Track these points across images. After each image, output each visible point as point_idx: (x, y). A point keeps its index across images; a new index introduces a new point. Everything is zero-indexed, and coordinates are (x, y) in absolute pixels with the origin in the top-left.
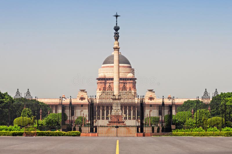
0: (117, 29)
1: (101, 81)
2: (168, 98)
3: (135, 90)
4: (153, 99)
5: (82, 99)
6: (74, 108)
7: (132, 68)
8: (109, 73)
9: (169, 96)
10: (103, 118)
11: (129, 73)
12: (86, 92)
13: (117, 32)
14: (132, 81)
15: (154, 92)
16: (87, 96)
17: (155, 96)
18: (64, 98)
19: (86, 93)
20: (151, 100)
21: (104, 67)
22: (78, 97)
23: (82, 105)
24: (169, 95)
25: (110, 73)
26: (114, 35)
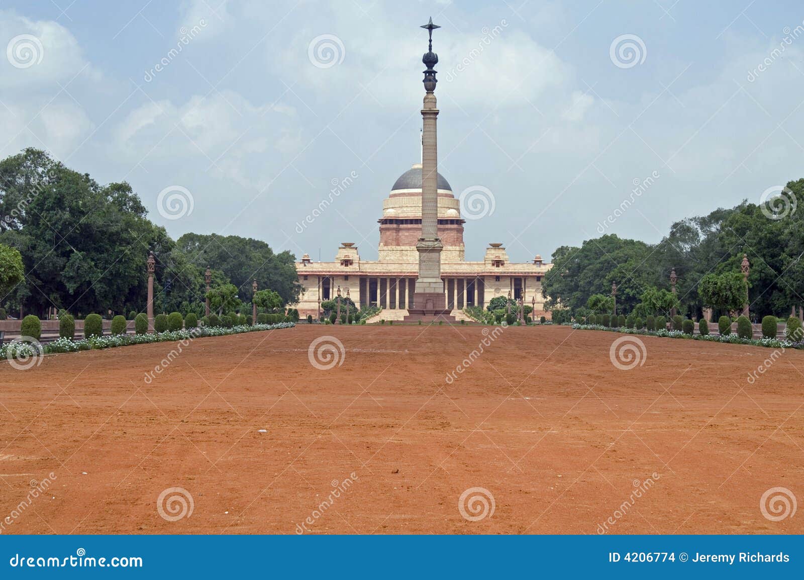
0: (430, 60)
1: (388, 226)
2: (536, 261)
3: (462, 244)
4: (502, 265)
5: (347, 262)
6: (329, 284)
7: (456, 198)
8: (405, 209)
9: (536, 258)
10: (393, 306)
11: (450, 208)
12: (356, 248)
13: (430, 70)
14: (455, 226)
15: (504, 249)
16: (358, 256)
17: (507, 257)
18: (307, 260)
19: (355, 251)
20: (498, 266)
21: (395, 195)
22: (337, 258)
23: (346, 277)
24: (538, 255)
25: (409, 209)
26: (424, 78)
